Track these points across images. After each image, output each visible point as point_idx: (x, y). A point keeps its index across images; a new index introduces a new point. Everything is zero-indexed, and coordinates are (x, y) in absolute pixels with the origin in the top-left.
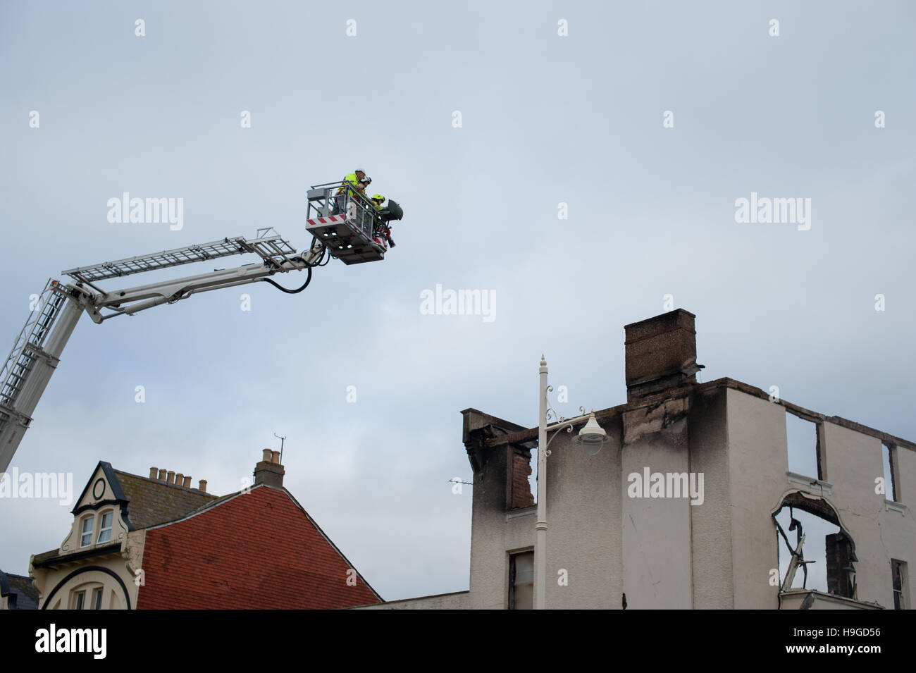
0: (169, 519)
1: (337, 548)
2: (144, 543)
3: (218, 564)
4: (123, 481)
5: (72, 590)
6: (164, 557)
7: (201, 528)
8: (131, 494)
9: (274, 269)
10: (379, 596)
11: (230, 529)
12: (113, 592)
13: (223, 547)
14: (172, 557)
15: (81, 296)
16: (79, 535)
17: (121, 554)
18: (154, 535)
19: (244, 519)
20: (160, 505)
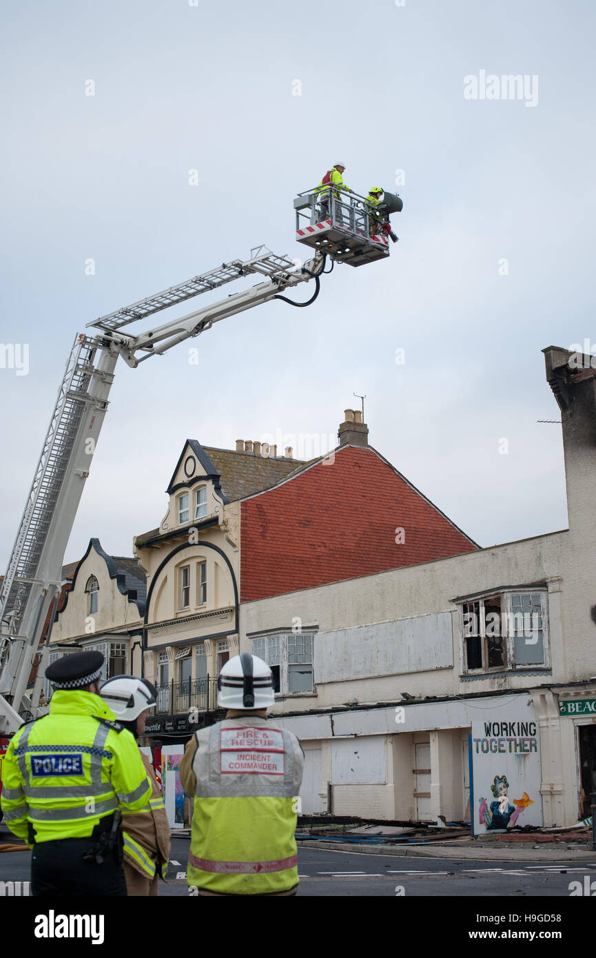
0: (261, 488)
1: (428, 500)
2: (240, 514)
3: (313, 527)
4: (212, 456)
5: (176, 566)
6: (261, 526)
7: (293, 494)
8: (222, 468)
9: (282, 285)
10: (475, 543)
11: (322, 492)
12: (216, 564)
13: (317, 510)
14: (268, 525)
15: (113, 343)
16: (177, 514)
17: (219, 527)
18: (249, 505)
19: (333, 480)
20: (251, 476)
